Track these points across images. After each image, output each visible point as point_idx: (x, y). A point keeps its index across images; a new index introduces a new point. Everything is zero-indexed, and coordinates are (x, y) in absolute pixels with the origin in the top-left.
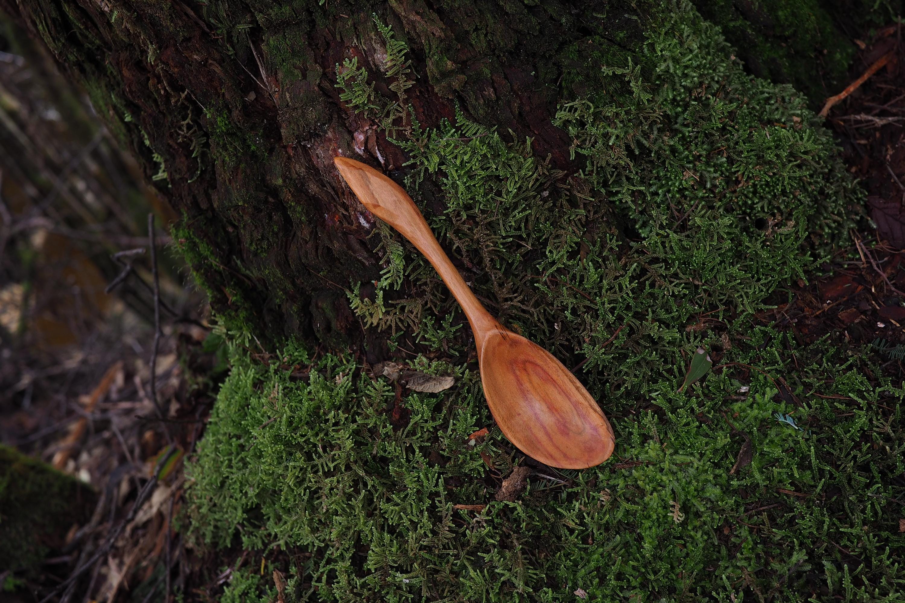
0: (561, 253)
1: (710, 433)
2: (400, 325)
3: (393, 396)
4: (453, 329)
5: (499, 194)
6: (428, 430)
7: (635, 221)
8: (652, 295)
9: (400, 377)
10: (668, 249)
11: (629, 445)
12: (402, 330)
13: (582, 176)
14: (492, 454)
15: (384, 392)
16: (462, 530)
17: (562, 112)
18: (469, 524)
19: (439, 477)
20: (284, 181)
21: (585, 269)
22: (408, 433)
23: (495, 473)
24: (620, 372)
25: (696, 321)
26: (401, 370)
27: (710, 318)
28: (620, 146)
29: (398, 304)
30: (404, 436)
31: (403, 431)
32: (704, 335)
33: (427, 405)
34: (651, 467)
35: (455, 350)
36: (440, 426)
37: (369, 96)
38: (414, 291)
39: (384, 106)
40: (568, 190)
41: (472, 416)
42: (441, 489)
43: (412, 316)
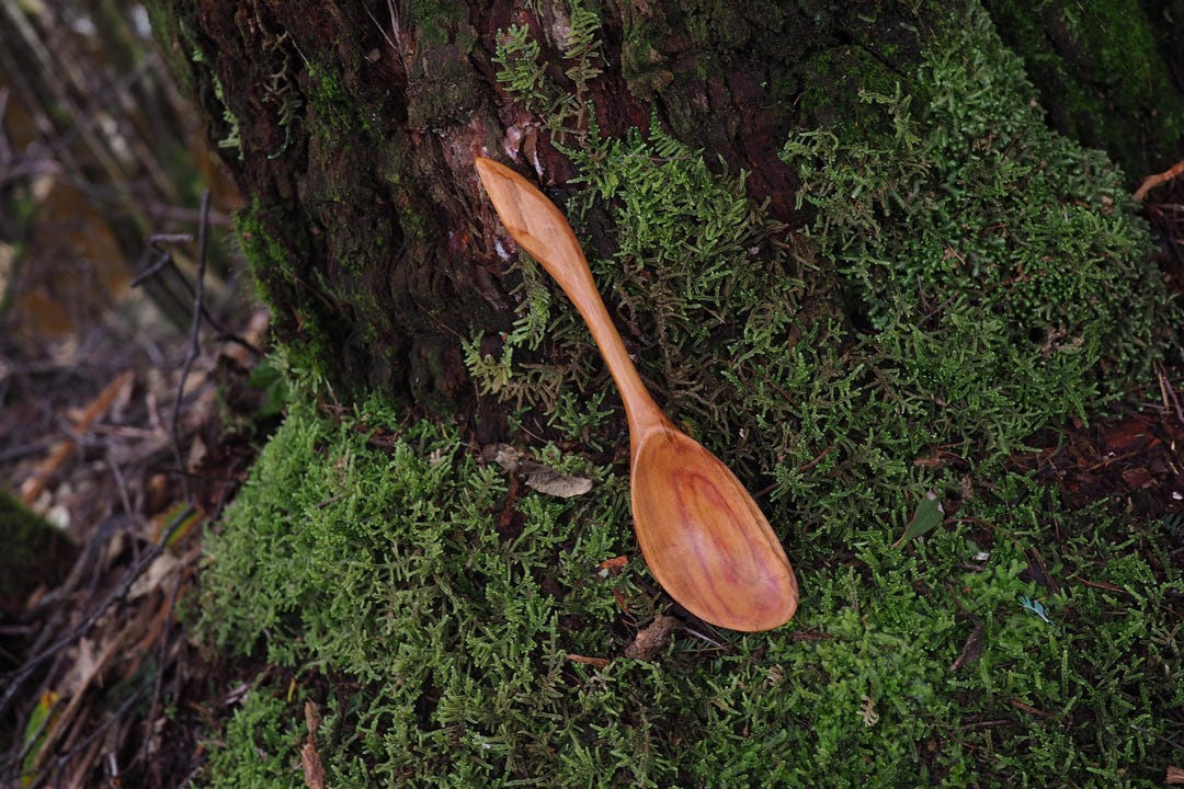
0: (763, 335)
1: (929, 609)
2: (530, 398)
3: (505, 493)
4: (601, 415)
5: (692, 241)
6: (546, 547)
7: (868, 306)
8: (876, 410)
9: (519, 469)
10: (907, 350)
11: (817, 608)
12: (530, 405)
13: (808, 234)
14: (629, 592)
15: (494, 485)
16: (573, 690)
17: (795, 143)
18: (584, 683)
19: (552, 613)
20: (402, 178)
21: (792, 360)
22: (518, 546)
23: (628, 619)
24: (819, 507)
25: (930, 453)
26: (521, 459)
27: (949, 452)
28: (865, 202)
29: (530, 369)
30: (512, 549)
31: (512, 542)
32: (938, 475)
33: (550, 512)
34: (842, 644)
35: (598, 443)
36: (563, 543)
37: (537, 80)
38: (555, 354)
39: (555, 97)
40: (785, 250)
41: (610, 536)
42: (552, 629)
43: (548, 389)
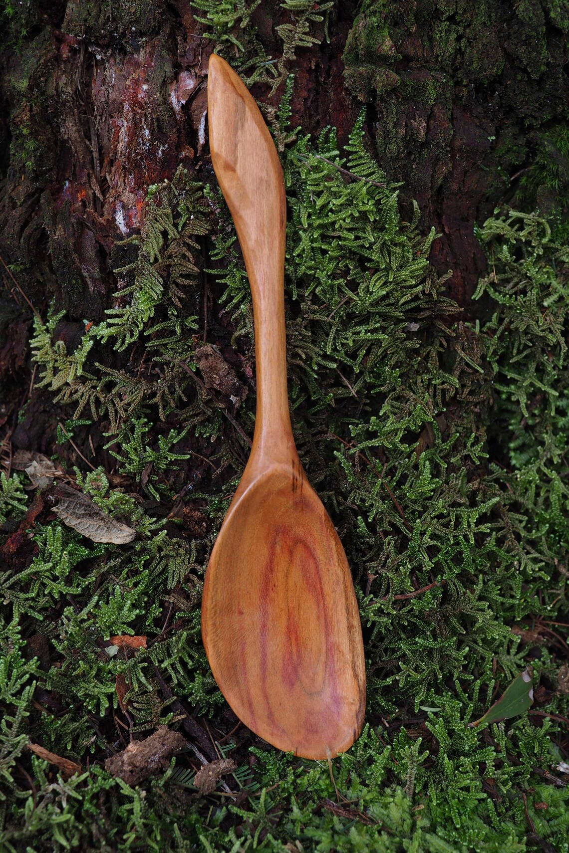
0: (398, 426)
2: (93, 409)
3: (23, 512)
4: (172, 457)
5: (353, 286)
6: (50, 594)
7: (512, 436)
8: (491, 556)
9: (51, 489)
10: (540, 500)
11: (359, 776)
12: (90, 417)
13: (477, 330)
14: (136, 685)
15: (13, 498)
16: (21, 794)
17: (499, 221)
18: (38, 787)
19: (29, 682)
20: (30, 88)
21: (416, 467)
22: (16, 583)
23: (122, 718)
25: (530, 627)
26: (56, 478)
27: (550, 630)
28: (555, 315)
29: (106, 374)
30: (7, 585)
31: (10, 576)
32: (533, 654)
33: (70, 554)
34: (385, 837)
35: (157, 490)
36: (74, 596)
38: (141, 368)
39: (252, 54)
40: (448, 339)
41: (134, 606)
42: (22, 704)
43: (119, 405)
